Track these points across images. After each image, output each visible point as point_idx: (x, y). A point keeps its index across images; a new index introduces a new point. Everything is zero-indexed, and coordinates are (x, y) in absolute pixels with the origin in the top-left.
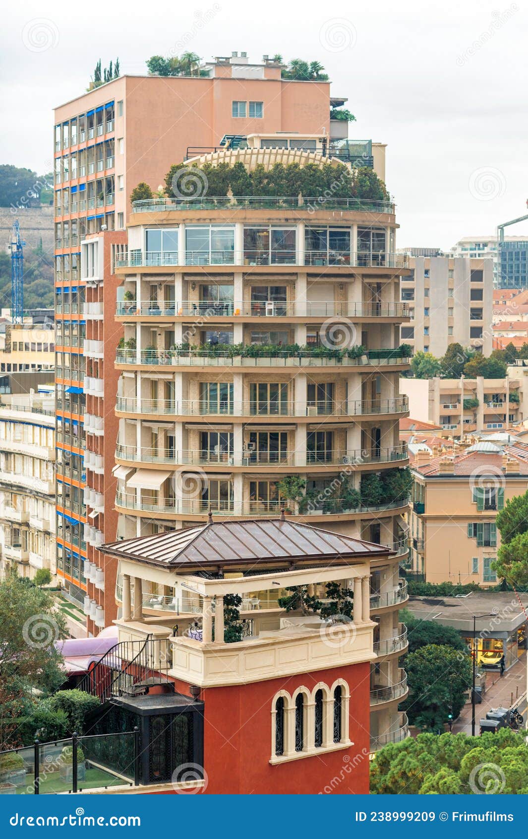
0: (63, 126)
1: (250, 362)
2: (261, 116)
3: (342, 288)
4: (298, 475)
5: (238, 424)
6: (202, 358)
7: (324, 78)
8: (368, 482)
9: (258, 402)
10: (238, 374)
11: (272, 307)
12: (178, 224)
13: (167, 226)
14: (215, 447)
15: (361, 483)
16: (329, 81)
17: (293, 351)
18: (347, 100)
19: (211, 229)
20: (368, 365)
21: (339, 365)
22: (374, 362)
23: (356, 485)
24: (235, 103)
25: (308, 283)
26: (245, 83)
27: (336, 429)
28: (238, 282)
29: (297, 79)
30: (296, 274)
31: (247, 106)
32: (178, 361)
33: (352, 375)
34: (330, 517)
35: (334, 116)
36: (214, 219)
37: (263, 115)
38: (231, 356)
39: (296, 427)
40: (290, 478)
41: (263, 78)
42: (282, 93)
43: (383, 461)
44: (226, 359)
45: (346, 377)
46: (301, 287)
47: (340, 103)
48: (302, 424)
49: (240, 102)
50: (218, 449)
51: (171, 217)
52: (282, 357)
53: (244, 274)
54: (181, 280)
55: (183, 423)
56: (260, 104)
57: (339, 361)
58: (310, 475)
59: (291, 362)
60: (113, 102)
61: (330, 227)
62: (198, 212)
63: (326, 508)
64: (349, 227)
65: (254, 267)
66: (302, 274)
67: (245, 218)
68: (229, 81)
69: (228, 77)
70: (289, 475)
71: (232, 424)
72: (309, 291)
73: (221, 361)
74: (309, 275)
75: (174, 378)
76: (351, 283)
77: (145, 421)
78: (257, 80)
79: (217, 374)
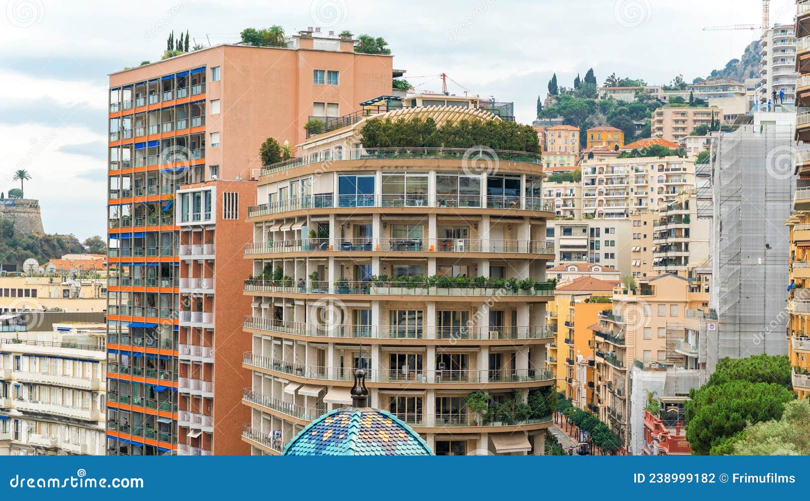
0: (123, 89)
1: (443, 292)
2: (336, 83)
3: (510, 229)
4: (483, 391)
5: (431, 346)
6: (400, 289)
7: (388, 52)
8: (535, 398)
9: (442, 326)
10: (432, 302)
11: (462, 244)
12: (375, 171)
13: (364, 172)
14: (403, 367)
15: (529, 398)
16: (391, 55)
17: (480, 283)
18: (405, 71)
19: (406, 175)
20: (535, 296)
21: (515, 295)
22: (539, 293)
23: (525, 400)
24: (316, 71)
25: (491, 224)
26: (325, 54)
27: (505, 351)
28: (432, 223)
29: (365, 52)
30: (480, 216)
31: (326, 74)
32: (376, 291)
33: (521, 304)
34: (507, 428)
35: (395, 85)
36: (411, 167)
37: (339, 82)
38: (426, 286)
39: (480, 350)
40: (476, 394)
41: (339, 50)
42: (354, 63)
43: (537, 379)
44: (422, 289)
45: (514, 305)
46: (485, 227)
47: (400, 74)
48: (485, 347)
49: (320, 71)
50: (405, 369)
51: (368, 164)
52: (471, 288)
53: (438, 215)
54: (379, 219)
55: (379, 345)
56: (336, 73)
57: (515, 292)
58: (491, 392)
59: (477, 292)
60: (204, 68)
61: (506, 176)
62: (395, 160)
63: (504, 419)
64: (519, 176)
65: (444, 209)
66: (486, 215)
67: (438, 167)
68: (311, 52)
69: (310, 49)
70: (474, 391)
71: (425, 346)
72: (491, 231)
73: (418, 291)
74: (492, 217)
75: (371, 306)
76: (521, 224)
77: (337, 344)
78: (335, 52)
79: (406, 303)
